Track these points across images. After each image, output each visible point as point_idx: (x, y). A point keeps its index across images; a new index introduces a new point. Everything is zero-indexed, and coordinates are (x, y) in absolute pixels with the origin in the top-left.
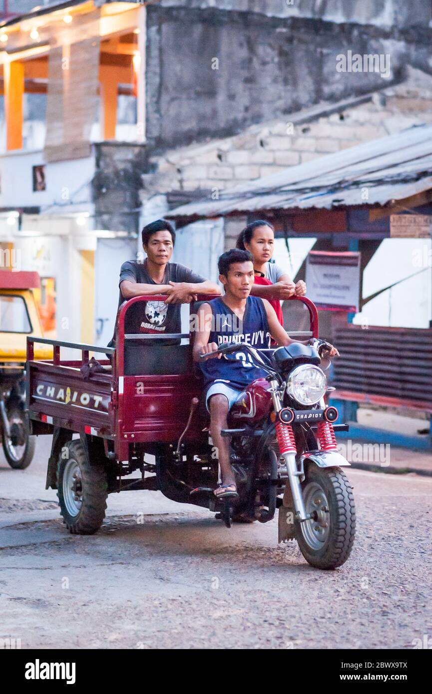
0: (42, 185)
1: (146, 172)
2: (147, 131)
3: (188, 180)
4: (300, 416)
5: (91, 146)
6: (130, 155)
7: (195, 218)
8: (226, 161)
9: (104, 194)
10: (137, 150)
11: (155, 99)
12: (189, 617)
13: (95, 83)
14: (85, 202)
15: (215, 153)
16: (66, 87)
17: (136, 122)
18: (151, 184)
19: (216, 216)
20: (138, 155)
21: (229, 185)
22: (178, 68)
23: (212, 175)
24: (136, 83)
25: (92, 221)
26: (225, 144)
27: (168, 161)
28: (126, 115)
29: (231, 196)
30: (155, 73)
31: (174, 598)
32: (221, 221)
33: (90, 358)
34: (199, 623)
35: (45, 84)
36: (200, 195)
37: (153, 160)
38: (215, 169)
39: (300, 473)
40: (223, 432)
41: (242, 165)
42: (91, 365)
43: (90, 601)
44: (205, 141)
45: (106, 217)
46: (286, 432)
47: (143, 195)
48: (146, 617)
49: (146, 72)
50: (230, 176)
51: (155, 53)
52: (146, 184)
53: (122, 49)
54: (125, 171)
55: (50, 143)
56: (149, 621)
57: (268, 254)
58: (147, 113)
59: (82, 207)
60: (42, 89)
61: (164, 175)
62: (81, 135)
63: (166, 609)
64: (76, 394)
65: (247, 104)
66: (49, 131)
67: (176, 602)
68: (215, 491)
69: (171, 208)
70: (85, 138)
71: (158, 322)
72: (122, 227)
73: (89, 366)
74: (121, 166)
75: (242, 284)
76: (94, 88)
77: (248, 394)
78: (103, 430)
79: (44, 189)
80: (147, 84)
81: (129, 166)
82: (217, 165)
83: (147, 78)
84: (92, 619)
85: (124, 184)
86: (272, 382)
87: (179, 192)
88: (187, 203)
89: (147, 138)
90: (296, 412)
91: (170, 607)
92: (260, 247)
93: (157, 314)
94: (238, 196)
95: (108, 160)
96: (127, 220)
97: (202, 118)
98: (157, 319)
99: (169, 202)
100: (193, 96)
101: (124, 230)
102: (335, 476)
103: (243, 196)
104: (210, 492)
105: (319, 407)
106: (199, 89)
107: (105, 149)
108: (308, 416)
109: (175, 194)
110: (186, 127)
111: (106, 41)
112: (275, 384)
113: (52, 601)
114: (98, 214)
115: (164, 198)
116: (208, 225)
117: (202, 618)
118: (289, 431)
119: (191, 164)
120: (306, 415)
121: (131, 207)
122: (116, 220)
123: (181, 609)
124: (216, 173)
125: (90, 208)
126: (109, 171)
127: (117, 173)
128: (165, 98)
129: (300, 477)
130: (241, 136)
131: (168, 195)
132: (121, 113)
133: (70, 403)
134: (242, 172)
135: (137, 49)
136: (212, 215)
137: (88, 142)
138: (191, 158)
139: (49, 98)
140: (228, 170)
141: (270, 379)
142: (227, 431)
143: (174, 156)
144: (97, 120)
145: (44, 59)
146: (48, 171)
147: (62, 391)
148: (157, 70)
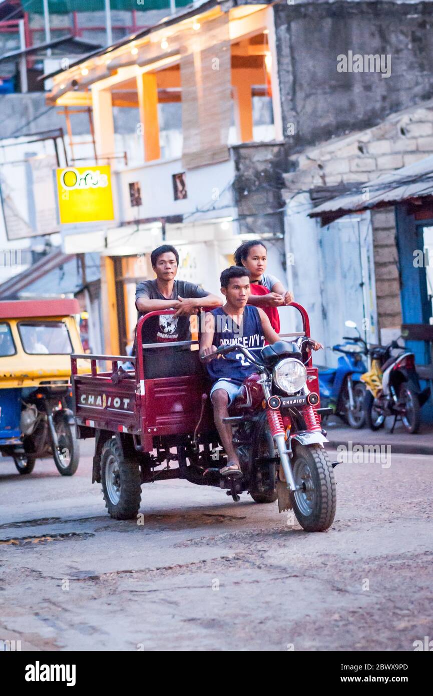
0: (184, 193)
1: (286, 171)
2: (285, 130)
3: (331, 175)
4: (286, 402)
5: (229, 149)
6: (269, 155)
7: (341, 213)
8: (368, 152)
9: (245, 197)
10: (276, 149)
11: (290, 97)
12: (373, 630)
13: (229, 86)
14: (227, 207)
15: (356, 145)
16: (200, 94)
17: (272, 122)
18: (293, 182)
19: (362, 209)
20: (278, 155)
21: (373, 176)
22: (310, 64)
23: (354, 168)
24: (269, 83)
25: (236, 224)
26: (365, 136)
27: (309, 158)
28: (262, 116)
29: (377, 187)
30: (288, 72)
31: (355, 610)
32: (367, 214)
33: (119, 367)
34: (383, 635)
35: (180, 92)
36: (343, 189)
37: (293, 158)
38: (356, 161)
39: (289, 451)
40: (224, 420)
41: (384, 155)
42: (119, 373)
43: (267, 619)
44: (345, 134)
45: (250, 220)
46: (276, 416)
47: (286, 195)
48: (326, 632)
49: (279, 72)
50: (374, 168)
51: (286, 51)
52: (287, 183)
53: (253, 51)
54: (265, 171)
55: (187, 151)
56: (331, 635)
57: (262, 269)
58: (283, 111)
59: (225, 212)
60: (176, 98)
61: (305, 172)
62: (218, 139)
63: (347, 622)
64: (110, 399)
65: (385, 93)
66: (186, 139)
67: (356, 615)
68: (221, 470)
69: (316, 206)
70: (223, 142)
71: (171, 330)
72: (266, 229)
73: (117, 374)
74: (261, 167)
75: (240, 296)
76: (228, 92)
77: (244, 387)
78: (131, 427)
79: (185, 197)
80: (280, 83)
81: (269, 166)
82: (359, 157)
83: (279, 77)
84: (270, 637)
85: (264, 185)
86: (261, 375)
87: (322, 187)
88: (331, 198)
89: (285, 136)
90: (283, 399)
91: (351, 619)
92: (255, 263)
93: (169, 324)
94: (383, 186)
95: (247, 162)
96: (271, 220)
97: (339, 111)
98: (169, 328)
99: (313, 199)
100: (328, 90)
101: (269, 232)
102: (317, 453)
103: (389, 186)
104: (217, 471)
105: (303, 394)
106: (333, 83)
107: (243, 152)
108: (293, 402)
109: (318, 190)
110: (323, 122)
111: (236, 45)
112: (264, 376)
113: (228, 620)
114: (242, 217)
115: (307, 195)
116: (355, 219)
117: (386, 630)
118: (278, 416)
119: (332, 159)
120: (291, 401)
121: (273, 207)
122: (260, 221)
123: (363, 621)
124: (358, 165)
125: (234, 212)
126: (249, 174)
127: (257, 174)
128: (300, 95)
129: (289, 454)
130: (381, 126)
131: (311, 192)
132: (256, 115)
133: (107, 407)
134: (384, 162)
135: (268, 49)
136: (358, 208)
137: (225, 146)
138: (331, 153)
139: (184, 105)
140: (371, 161)
141: (260, 373)
142: (227, 419)
143: (314, 153)
144: (233, 124)
145: (176, 68)
146: (187, 179)
147: (99, 398)
148: (290, 68)
